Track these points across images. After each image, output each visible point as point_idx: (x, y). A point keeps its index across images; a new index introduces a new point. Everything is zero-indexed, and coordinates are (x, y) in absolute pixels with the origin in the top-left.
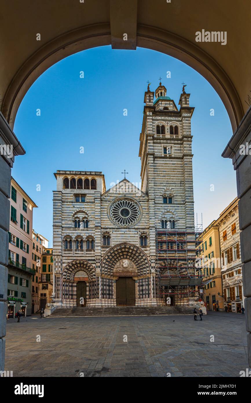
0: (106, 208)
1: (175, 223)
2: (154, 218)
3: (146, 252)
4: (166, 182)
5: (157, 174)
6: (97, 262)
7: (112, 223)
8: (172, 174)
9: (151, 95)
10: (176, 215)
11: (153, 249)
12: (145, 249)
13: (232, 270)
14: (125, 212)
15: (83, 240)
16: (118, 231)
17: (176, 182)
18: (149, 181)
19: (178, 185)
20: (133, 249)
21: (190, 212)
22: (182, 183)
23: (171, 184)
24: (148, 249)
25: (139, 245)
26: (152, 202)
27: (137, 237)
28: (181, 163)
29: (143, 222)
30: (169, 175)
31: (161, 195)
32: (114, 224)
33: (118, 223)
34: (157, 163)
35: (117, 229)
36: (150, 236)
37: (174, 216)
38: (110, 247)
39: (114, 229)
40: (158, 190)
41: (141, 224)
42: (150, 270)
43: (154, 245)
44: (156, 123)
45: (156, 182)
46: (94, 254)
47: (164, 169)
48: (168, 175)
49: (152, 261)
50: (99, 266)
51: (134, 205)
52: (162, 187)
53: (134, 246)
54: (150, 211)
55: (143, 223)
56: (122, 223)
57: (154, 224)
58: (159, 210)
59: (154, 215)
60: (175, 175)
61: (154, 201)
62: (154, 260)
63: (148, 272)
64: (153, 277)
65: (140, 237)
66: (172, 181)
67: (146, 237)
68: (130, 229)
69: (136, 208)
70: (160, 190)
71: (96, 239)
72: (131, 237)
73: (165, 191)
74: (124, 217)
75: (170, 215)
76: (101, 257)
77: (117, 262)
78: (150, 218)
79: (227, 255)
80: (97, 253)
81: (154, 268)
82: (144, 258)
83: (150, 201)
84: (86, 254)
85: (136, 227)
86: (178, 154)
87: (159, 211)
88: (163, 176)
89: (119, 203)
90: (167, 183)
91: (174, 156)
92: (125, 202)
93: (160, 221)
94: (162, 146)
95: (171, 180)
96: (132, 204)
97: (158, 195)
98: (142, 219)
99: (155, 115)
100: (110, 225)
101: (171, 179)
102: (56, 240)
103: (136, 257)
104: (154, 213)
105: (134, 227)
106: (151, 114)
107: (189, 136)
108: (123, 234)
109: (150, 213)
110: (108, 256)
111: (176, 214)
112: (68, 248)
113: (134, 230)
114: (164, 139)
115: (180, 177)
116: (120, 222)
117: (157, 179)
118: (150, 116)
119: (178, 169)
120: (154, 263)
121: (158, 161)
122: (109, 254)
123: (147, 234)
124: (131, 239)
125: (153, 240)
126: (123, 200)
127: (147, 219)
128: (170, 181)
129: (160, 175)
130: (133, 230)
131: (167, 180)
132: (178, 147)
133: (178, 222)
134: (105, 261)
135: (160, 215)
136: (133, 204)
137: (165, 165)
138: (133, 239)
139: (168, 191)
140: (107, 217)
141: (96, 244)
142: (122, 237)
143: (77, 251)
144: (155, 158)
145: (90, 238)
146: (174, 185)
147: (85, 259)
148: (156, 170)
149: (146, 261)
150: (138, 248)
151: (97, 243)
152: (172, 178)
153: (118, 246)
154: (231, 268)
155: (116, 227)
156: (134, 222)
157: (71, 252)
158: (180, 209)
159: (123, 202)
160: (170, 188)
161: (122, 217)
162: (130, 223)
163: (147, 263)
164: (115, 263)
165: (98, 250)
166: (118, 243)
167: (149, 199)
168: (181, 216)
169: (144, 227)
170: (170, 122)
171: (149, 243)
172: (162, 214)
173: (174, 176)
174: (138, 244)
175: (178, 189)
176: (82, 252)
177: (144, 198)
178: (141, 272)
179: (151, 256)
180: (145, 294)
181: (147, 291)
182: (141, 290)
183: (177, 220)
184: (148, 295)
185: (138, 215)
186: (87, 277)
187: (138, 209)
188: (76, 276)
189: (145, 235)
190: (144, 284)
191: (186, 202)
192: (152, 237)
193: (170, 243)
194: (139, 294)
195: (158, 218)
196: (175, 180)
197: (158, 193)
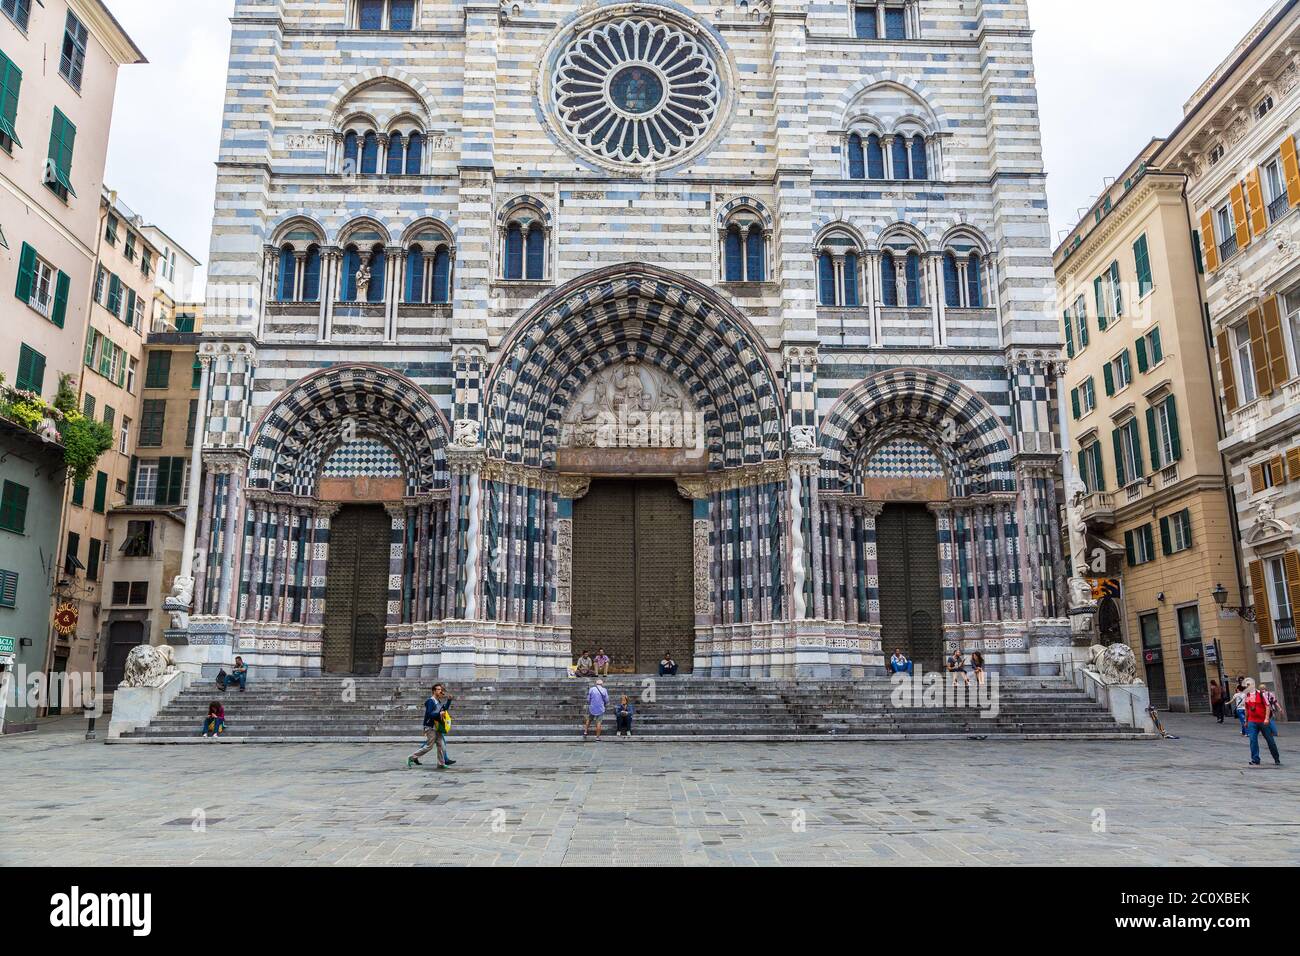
1: (929, 150)
2: (804, 117)
3: (756, 321)
6: (461, 384)
7: (559, 145)
11: (801, 304)
12: (752, 302)
13: (1287, 438)
14: (637, 86)
15: (388, 245)
16: (595, 196)
20: (681, 305)
24: (768, 301)
25: (715, 277)
26: (791, 28)
27: (707, 229)
29: (742, 141)
32: (573, 156)
33: (596, 147)
35: (588, 181)
36: (784, 224)
38: (541, 288)
39: (571, 180)
41: (730, 155)
42: (787, 436)
43: (807, 281)
46: (443, 331)
49: (795, 377)
50: (473, 408)
51: (688, 50)
53: (690, 286)
54: (779, 77)
55: (739, 148)
56: (618, 151)
57: (806, 153)
58: (832, 76)
59: (804, 103)
61: (802, 23)
62: (808, 369)
63: (770, 446)
65: (720, 231)
67: (758, 233)
68: (663, 182)
69: (698, 62)
71: (460, 239)
72: (668, 228)
74: (629, 116)
76: (490, 349)
77: (584, 381)
78: (781, 117)
79: (1247, 344)
80: (461, 323)
81: (810, 421)
82: (747, 356)
83: (781, 27)
84: (400, 331)
85: (700, 171)
87: (831, 83)
89: (605, 34)
92: (637, 29)
93: (837, 138)
96: (675, 40)
98: (735, 127)
100: (550, 159)
102: (228, 243)
103: (697, 352)
104: (803, 90)
105: (686, 171)
108: (621, 211)
109: (780, 90)
110: (533, 347)
111: (931, 97)
112: (298, 294)
113: (687, 189)
116: (606, 139)
120: (809, 387)
122: (537, 334)
123: (765, 213)
124: (668, 242)
125: (800, 249)
126: (627, 21)
127: (763, 128)
130: (679, 188)
133: (946, 142)
134: (509, 377)
135: (842, 104)
136: (682, 44)
138: (681, 242)
140: (531, 112)
141: (459, 273)
142: (615, 227)
143: (345, 314)
145: (427, 237)
147: (392, 364)
149: (759, 379)
150: (709, 295)
151: (466, 264)
153: (594, 286)
154: (1284, 426)
155: (585, 172)
156: (689, 143)
157: (312, 320)
159: (628, 30)
161: (620, 116)
162: (664, 146)
163: (763, 391)
164: (574, 391)
165: (469, 304)
166: (593, 265)
167: (774, 15)
168: (958, 109)
169: (744, 172)
171: (775, 267)
172: (850, 95)
174: (708, 274)
176: (375, 322)
177: (745, 10)
178: (730, 445)
179: (787, 349)
180: (756, 594)
181: (769, 574)
182: (730, 565)
183: (940, 135)
184: (774, 601)
185: (710, 103)
186: (395, 476)
187: (709, 66)
188: (332, 469)
189: (752, 218)
190: (748, 524)
191: (985, 32)
192: (796, 232)
193: (903, 271)
194: (718, 595)
195: (829, 121)
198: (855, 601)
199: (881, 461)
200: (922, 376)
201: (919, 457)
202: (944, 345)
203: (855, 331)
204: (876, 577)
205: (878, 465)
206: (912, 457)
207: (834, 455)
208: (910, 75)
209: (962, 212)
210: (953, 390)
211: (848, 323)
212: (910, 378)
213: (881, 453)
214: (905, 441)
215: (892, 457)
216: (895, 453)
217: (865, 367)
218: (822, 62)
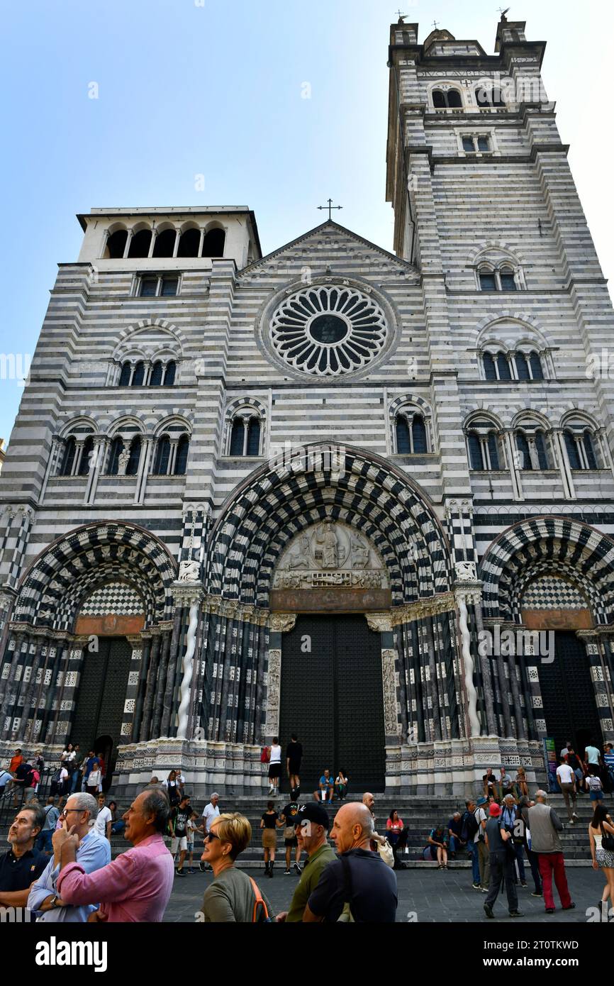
0: (250, 315)
1: (543, 361)
2: (449, 339)
3: (423, 483)
4: (483, 227)
5: (448, 203)
6: (188, 533)
7: (273, 365)
8: (501, 203)
10: (542, 330)
11: (456, 467)
12: (418, 468)
14: (329, 328)
15: (144, 433)
16: (298, 397)
17: (520, 226)
18: (418, 220)
19: (532, 233)
20: (364, 473)
22: (544, 226)
23: (501, 230)
24: (432, 468)
25: (389, 449)
26: (435, 284)
27: (382, 418)
28: (529, 172)
29: (405, 358)
30: (493, 206)
31: (467, 267)
32: (281, 372)
33: (300, 366)
34: (443, 177)
35: (292, 387)
36: (440, 411)
37: (532, 335)
38: (257, 462)
40: (457, 251)
41: (395, 367)
42: (453, 573)
43: (460, 450)
44: (430, 86)
45: (446, 227)
46: (180, 495)
47: (471, 190)
48: (488, 206)
49: (456, 523)
51: (364, 303)
52: (468, 242)
53: (369, 458)
54: (428, 314)
55: (404, 363)
56: (316, 368)
57: (450, 363)
58: (467, 315)
59: (448, 329)
60: (514, 206)
61: (443, 280)
62: (466, 516)
63: (440, 582)
64: (471, 609)
65: (391, 418)
66: (506, 223)
67: (419, 420)
68: (350, 386)
69: (372, 311)
70: (463, 251)
71: (196, 426)
73: (484, 254)
74: (323, 345)
76: (214, 507)
78: (432, 339)
80: (191, 487)
81: (471, 558)
82: (417, 510)
83: (428, 283)
84: (147, 496)
85: (375, 378)
86: (516, 151)
87: (467, 319)
88: (468, 210)
89: (306, 296)
90: (487, 230)
91: (499, 156)
92: (328, 292)
93: (475, 353)
94: (457, 133)
95: (500, 220)
96: (355, 298)
97: (457, 266)
98: (400, 349)
99: (425, 69)
100: (265, 374)
101: (501, 216)
102: (25, 433)
104: (446, 321)
105: (365, 378)
108: (317, 407)
109: (430, 322)
111: (541, 325)
112: (75, 471)
113: (367, 390)
114: (461, 115)
115: (532, 209)
116: (307, 361)
117: (448, 217)
118: (407, 67)
119: (522, 189)
120: (467, 531)
121: (439, 169)
123: (424, 405)
124: (353, 427)
125: (454, 426)
126: (321, 288)
127: (419, 348)
128: (498, 223)
129: (459, 207)
130: (360, 390)
131: (488, 220)
132: (512, 134)
133: (554, 354)
135: (476, 332)
136: (360, 300)
137: (474, 180)
138: (363, 427)
139: (494, 254)
140: (253, 344)
142: (312, 418)
144: (434, 162)
145: (174, 428)
146: (514, 233)
147: (137, 521)
148: (443, 193)
149: (427, 528)
150: (386, 464)
151: (199, 444)
152: (506, 213)
155: (292, 381)
156: (366, 362)
157: (81, 489)
158: (555, 309)
159: (323, 293)
160: (503, 243)
161: (317, 346)
162: (348, 364)
164: (284, 544)
165: (199, 472)
166: (296, 444)
167: (423, 276)
168: (561, 333)
171: (435, 441)
172: (481, 326)
173: (510, 209)
174: (384, 449)
175: (534, 244)
176: (130, 490)
177: (402, 278)
178: (408, 584)
179: (448, 501)
180: (435, 714)
181: (446, 695)
182: (413, 688)
183: (550, 349)
184: (451, 720)
185: (382, 336)
186: (138, 614)
187: (380, 313)
188: (88, 608)
189: (415, 409)
190: (426, 651)
191: (573, 281)
192: (449, 415)
193: (533, 444)
194: (404, 716)
195: (467, 343)
196: (518, 219)
197: (456, 258)
198: (524, 720)
199: (533, 595)
200: (559, 522)
201: (565, 591)
202: (574, 497)
203: (501, 489)
204: (540, 697)
205: (531, 599)
206: (559, 592)
207: (493, 588)
208: (523, 313)
209: (574, 400)
210: (585, 534)
211: (495, 483)
212: (550, 525)
213: (533, 589)
214: (551, 578)
215: (542, 592)
216: (544, 588)
217: (511, 516)
218: (459, 306)
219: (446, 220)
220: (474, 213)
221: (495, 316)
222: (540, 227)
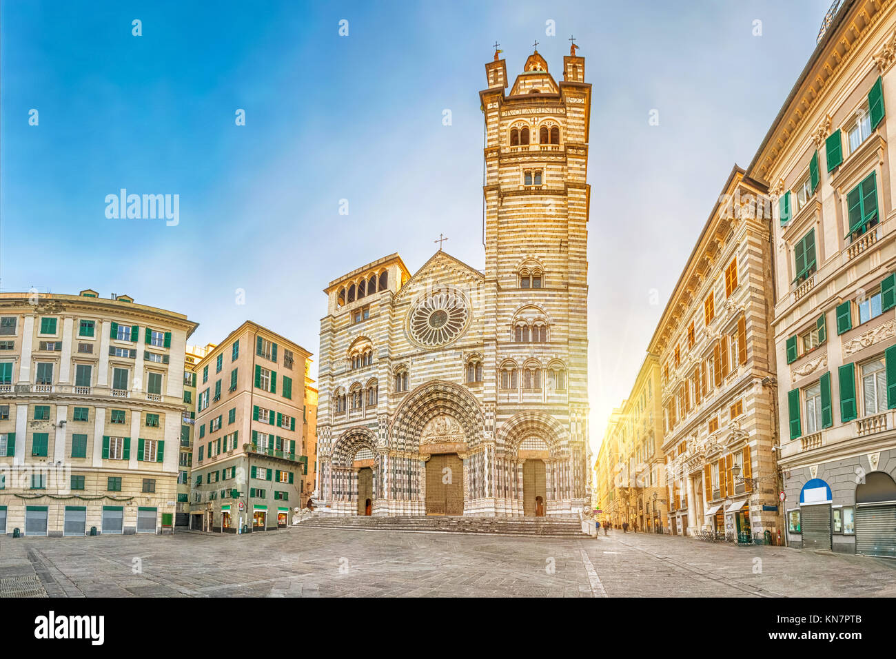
1: (547, 331)
2: (495, 320)
3: (476, 396)
4: (527, 244)
5: (508, 228)
6: (380, 428)
7: (411, 344)
8: (541, 226)
9: (498, 69)
10: (548, 313)
11: (490, 388)
12: (475, 389)
14: (439, 318)
17: (549, 244)
18: (487, 243)
19: (555, 249)
20: (453, 393)
21: (577, 306)
22: (563, 244)
23: (537, 246)
24: (481, 388)
25: (463, 382)
26: (491, 286)
27: (460, 365)
28: (562, 203)
29: (474, 331)
30: (535, 229)
31: (513, 273)
33: (424, 342)
34: (508, 207)
35: (420, 354)
36: (487, 360)
37: (542, 316)
38: (406, 393)
39: (415, 355)
40: (509, 262)
41: (469, 337)
43: (493, 380)
44: (509, 125)
45: (504, 245)
47: (523, 216)
49: (487, 414)
51: (457, 301)
52: (517, 255)
53: (454, 386)
55: (473, 334)
56: (432, 342)
57: (495, 333)
58: (509, 304)
60: (548, 229)
61: (496, 284)
62: (492, 411)
64: (490, 451)
65: (465, 365)
66: (541, 241)
67: (479, 364)
68: (446, 350)
69: (460, 305)
70: (513, 262)
71: (379, 382)
72: (447, 366)
74: (436, 329)
75: (535, 313)
80: (380, 409)
82: (474, 408)
83: (488, 286)
85: (459, 344)
86: (557, 185)
87: (508, 307)
88: (520, 232)
89: (428, 302)
90: (528, 246)
91: (546, 189)
92: (439, 297)
93: (510, 327)
94: (521, 170)
95: (538, 239)
96: (453, 299)
97: (506, 272)
98: (472, 327)
99: (507, 108)
101: (539, 236)
103: (460, 409)
105: (454, 345)
106: (496, 105)
107: (579, 146)
108: (431, 363)
111: (548, 310)
113: (454, 351)
114: (527, 153)
115: (559, 232)
116: (427, 339)
117: (508, 238)
118: (493, 110)
119: (555, 216)
120: (492, 418)
121: (510, 200)
122: (405, 409)
123: (481, 357)
124: (447, 371)
125: (491, 368)
126: (436, 294)
127: (482, 326)
128: (536, 241)
129: (514, 230)
130: (451, 351)
131: (530, 239)
132: (556, 170)
133: (552, 327)
135: (512, 314)
136: (455, 299)
137: (527, 208)
138: (451, 371)
139: (531, 264)
141: (379, 393)
142: (429, 369)
144: (503, 195)
145: (374, 384)
146: (544, 249)
148: (506, 220)
149: (478, 416)
150: (461, 389)
151: (381, 390)
152: (542, 233)
153: (423, 390)
155: (420, 352)
156: (456, 335)
158: (558, 301)
159: (436, 298)
160: (536, 255)
161: (432, 330)
162: (447, 337)
163: (479, 420)
166: (422, 383)
167: (485, 282)
168: (558, 315)
169: (474, 342)
170: (541, 119)
171: (484, 375)
172: (515, 311)
173: (545, 231)
174: (460, 381)
175: (555, 257)
177: (476, 283)
179: (484, 404)
181: (481, 483)
183: (550, 325)
184: (482, 492)
185: (464, 319)
187: (464, 306)
189: (477, 359)
191: (569, 285)
192: (490, 362)
193: (533, 375)
195: (506, 321)
196: (548, 239)
197: (508, 267)
198: (514, 492)
199: (525, 444)
200: (537, 413)
201: (539, 443)
202: (546, 402)
203: (513, 398)
204: (522, 484)
205: (523, 446)
206: (536, 443)
208: (540, 302)
209: (556, 354)
211: (511, 395)
212: (532, 414)
213: (525, 441)
214: (534, 437)
215: (529, 443)
216: (530, 441)
217: (515, 410)
218: (505, 299)
219: (505, 240)
220: (523, 234)
221: (524, 304)
222: (561, 245)
